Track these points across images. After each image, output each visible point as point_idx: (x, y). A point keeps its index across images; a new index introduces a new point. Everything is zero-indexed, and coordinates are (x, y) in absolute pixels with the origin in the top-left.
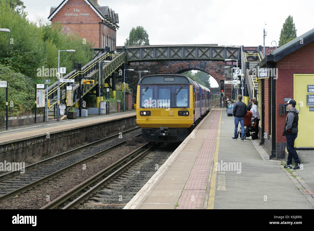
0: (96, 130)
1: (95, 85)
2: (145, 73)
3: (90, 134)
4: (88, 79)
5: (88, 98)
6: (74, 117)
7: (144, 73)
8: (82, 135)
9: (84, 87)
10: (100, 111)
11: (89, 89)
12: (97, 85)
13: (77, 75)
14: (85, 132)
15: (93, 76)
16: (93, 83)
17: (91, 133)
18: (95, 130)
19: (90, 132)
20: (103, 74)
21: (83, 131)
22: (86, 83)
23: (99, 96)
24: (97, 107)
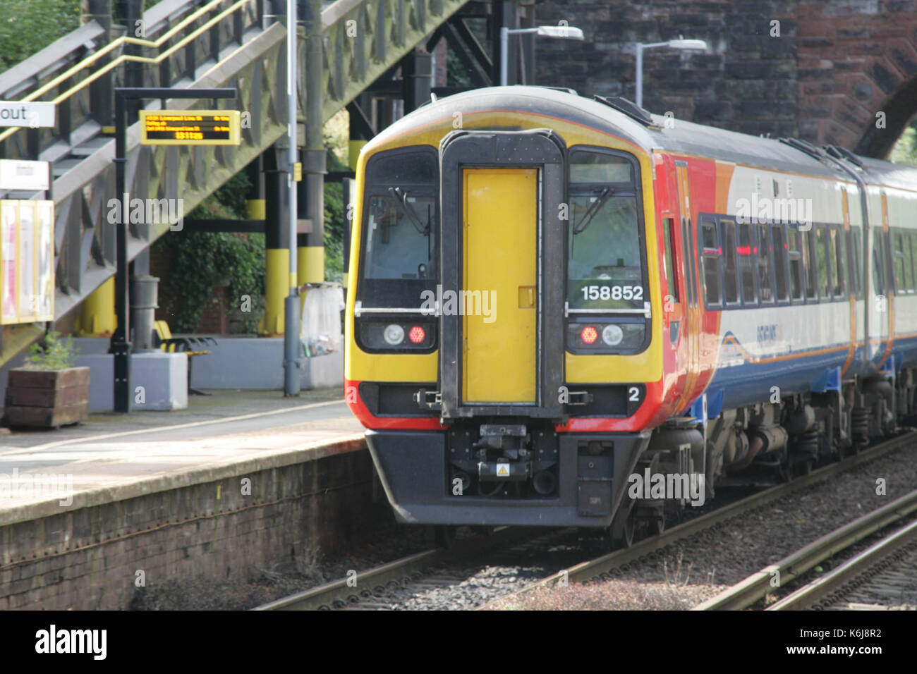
0: (227, 526)
1: (253, 153)
2: (683, 58)
3: (172, 556)
4: (193, 101)
5: (204, 257)
6: (67, 419)
7: (674, 58)
8: (97, 565)
9: (159, 167)
10: (298, 366)
11: (204, 185)
12: (271, 156)
13: (108, 74)
14: (122, 544)
15: (234, 80)
16: (225, 135)
17: (185, 549)
18: (221, 522)
19: (173, 545)
20: (326, 66)
21: (102, 537)
22: (170, 135)
23: (288, 246)
24: (272, 333)
